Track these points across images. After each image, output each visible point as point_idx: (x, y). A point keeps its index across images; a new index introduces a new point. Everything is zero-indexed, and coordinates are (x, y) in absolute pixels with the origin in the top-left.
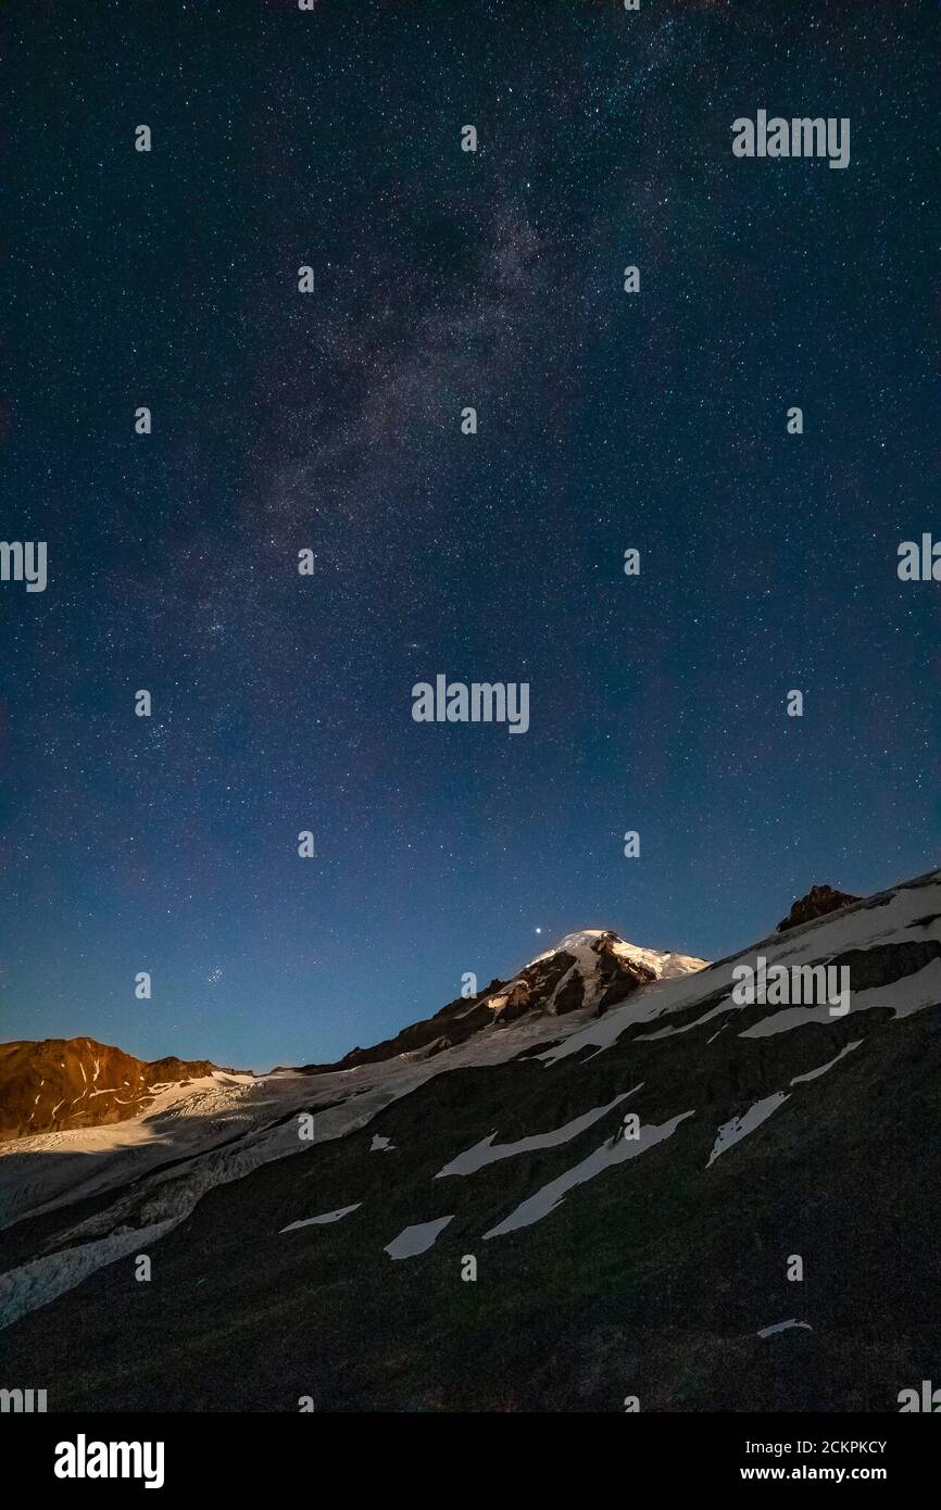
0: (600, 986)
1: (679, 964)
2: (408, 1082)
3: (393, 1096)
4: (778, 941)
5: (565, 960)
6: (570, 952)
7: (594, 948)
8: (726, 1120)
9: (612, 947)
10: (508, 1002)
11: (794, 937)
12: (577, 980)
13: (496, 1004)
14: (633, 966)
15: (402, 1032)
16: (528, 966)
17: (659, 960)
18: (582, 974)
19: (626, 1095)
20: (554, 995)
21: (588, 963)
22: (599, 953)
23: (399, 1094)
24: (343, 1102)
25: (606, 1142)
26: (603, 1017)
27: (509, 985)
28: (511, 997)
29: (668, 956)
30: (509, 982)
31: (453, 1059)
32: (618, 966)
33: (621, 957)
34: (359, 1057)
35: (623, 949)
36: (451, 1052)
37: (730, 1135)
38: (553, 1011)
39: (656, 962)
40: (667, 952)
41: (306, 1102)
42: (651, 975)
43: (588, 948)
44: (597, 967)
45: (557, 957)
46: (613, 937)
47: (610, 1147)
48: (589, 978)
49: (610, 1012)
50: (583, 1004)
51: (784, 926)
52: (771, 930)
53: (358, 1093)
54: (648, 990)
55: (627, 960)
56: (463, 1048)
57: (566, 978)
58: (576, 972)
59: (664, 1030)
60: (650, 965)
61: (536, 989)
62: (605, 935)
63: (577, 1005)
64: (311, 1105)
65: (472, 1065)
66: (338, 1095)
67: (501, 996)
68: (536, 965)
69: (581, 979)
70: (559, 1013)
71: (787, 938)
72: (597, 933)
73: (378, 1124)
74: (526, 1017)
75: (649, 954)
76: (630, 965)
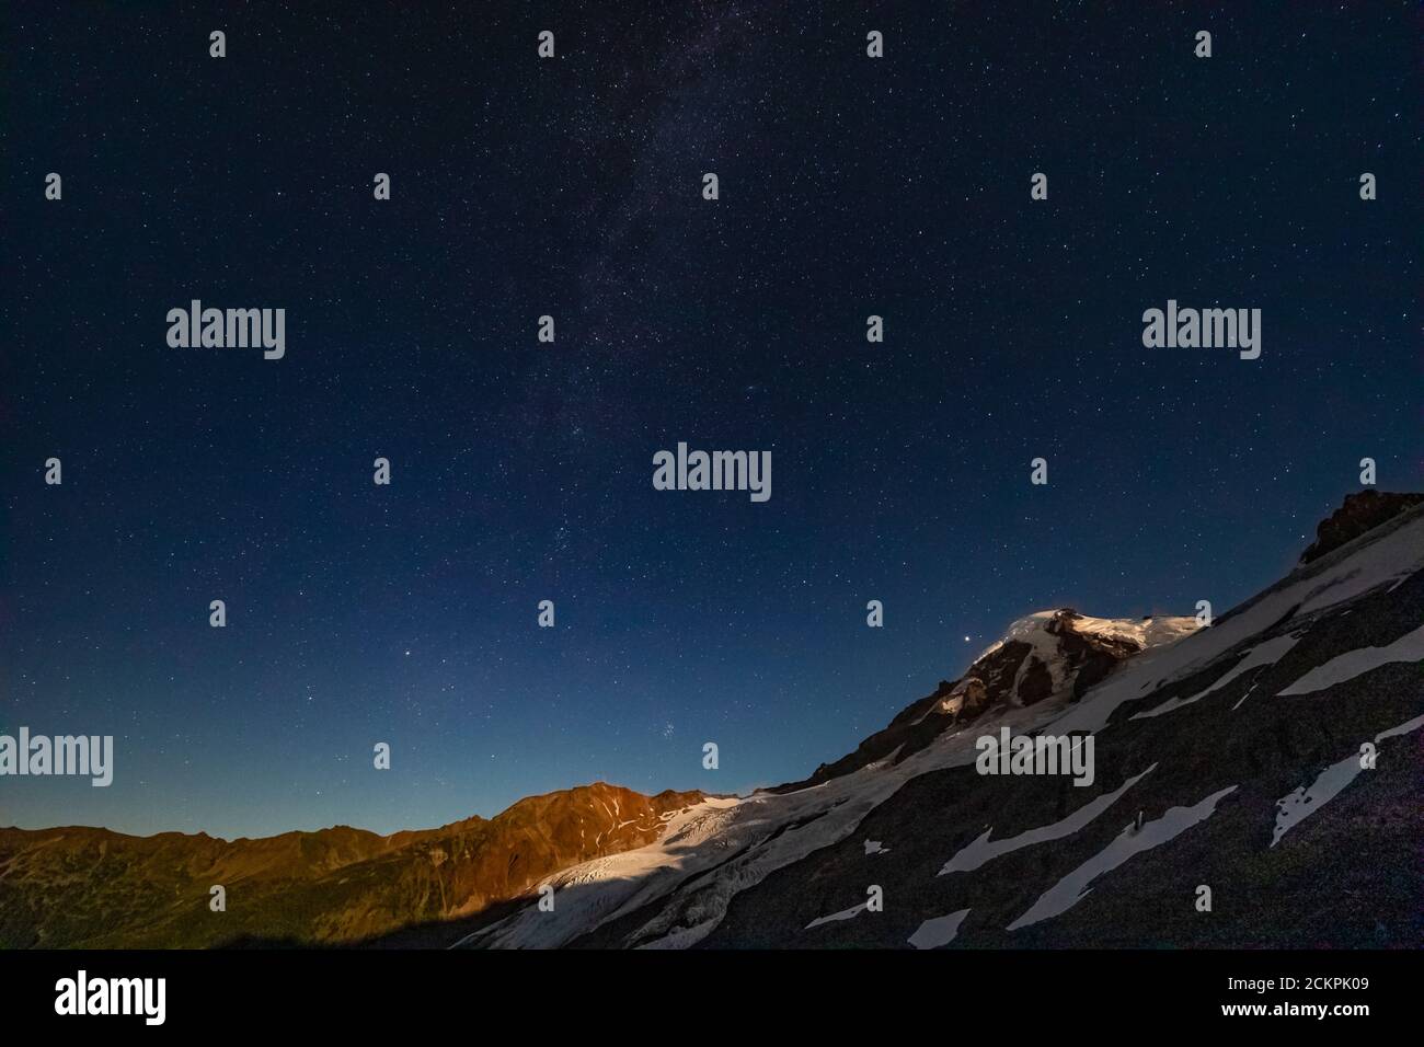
0: (1068, 670)
1: (1168, 628)
2: (881, 790)
3: (870, 804)
4: (1307, 575)
5: (1017, 649)
6: (1021, 640)
7: (1050, 630)
8: (1289, 790)
9: (1073, 626)
10: (964, 702)
11: (1332, 564)
12: (1039, 667)
13: (951, 705)
14: (1105, 640)
15: (861, 745)
16: (976, 662)
17: (1137, 628)
18: (1042, 660)
19: (1136, 779)
20: (1015, 688)
21: (1047, 647)
22: (1057, 634)
23: (877, 801)
24: (826, 813)
25: (1127, 828)
26: (1082, 700)
27: (960, 685)
28: (966, 697)
29: (1150, 622)
30: (959, 681)
31: (922, 763)
32: (1087, 645)
33: (1085, 633)
34: (825, 773)
35: (1086, 625)
36: (919, 757)
37: (1294, 811)
38: (1019, 702)
39: (1137, 632)
40: (1146, 618)
41: (791, 816)
42: (1132, 647)
43: (1042, 631)
44: (1059, 650)
45: (1006, 647)
46: (1070, 615)
47: (1132, 834)
48: (1053, 662)
49: (1090, 694)
50: (1054, 690)
51: (1310, 555)
52: (1294, 563)
53: (837, 804)
54: (1132, 663)
55: (1096, 636)
56: (929, 751)
57: (1024, 667)
58: (1035, 659)
59: (1168, 703)
60: (1129, 636)
61: (992, 684)
62: (1059, 614)
63: (1046, 692)
64: (797, 818)
65: (944, 767)
66: (820, 807)
67: (954, 697)
68: (984, 660)
69: (1044, 665)
70: (1027, 703)
71: (1322, 568)
72: (1049, 614)
73: (864, 831)
74: (988, 714)
75: (1122, 624)
76: (1101, 640)
